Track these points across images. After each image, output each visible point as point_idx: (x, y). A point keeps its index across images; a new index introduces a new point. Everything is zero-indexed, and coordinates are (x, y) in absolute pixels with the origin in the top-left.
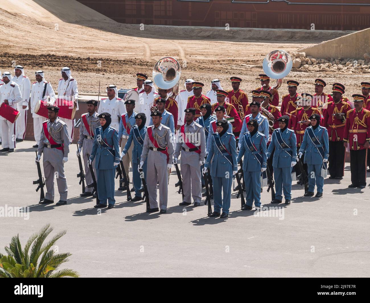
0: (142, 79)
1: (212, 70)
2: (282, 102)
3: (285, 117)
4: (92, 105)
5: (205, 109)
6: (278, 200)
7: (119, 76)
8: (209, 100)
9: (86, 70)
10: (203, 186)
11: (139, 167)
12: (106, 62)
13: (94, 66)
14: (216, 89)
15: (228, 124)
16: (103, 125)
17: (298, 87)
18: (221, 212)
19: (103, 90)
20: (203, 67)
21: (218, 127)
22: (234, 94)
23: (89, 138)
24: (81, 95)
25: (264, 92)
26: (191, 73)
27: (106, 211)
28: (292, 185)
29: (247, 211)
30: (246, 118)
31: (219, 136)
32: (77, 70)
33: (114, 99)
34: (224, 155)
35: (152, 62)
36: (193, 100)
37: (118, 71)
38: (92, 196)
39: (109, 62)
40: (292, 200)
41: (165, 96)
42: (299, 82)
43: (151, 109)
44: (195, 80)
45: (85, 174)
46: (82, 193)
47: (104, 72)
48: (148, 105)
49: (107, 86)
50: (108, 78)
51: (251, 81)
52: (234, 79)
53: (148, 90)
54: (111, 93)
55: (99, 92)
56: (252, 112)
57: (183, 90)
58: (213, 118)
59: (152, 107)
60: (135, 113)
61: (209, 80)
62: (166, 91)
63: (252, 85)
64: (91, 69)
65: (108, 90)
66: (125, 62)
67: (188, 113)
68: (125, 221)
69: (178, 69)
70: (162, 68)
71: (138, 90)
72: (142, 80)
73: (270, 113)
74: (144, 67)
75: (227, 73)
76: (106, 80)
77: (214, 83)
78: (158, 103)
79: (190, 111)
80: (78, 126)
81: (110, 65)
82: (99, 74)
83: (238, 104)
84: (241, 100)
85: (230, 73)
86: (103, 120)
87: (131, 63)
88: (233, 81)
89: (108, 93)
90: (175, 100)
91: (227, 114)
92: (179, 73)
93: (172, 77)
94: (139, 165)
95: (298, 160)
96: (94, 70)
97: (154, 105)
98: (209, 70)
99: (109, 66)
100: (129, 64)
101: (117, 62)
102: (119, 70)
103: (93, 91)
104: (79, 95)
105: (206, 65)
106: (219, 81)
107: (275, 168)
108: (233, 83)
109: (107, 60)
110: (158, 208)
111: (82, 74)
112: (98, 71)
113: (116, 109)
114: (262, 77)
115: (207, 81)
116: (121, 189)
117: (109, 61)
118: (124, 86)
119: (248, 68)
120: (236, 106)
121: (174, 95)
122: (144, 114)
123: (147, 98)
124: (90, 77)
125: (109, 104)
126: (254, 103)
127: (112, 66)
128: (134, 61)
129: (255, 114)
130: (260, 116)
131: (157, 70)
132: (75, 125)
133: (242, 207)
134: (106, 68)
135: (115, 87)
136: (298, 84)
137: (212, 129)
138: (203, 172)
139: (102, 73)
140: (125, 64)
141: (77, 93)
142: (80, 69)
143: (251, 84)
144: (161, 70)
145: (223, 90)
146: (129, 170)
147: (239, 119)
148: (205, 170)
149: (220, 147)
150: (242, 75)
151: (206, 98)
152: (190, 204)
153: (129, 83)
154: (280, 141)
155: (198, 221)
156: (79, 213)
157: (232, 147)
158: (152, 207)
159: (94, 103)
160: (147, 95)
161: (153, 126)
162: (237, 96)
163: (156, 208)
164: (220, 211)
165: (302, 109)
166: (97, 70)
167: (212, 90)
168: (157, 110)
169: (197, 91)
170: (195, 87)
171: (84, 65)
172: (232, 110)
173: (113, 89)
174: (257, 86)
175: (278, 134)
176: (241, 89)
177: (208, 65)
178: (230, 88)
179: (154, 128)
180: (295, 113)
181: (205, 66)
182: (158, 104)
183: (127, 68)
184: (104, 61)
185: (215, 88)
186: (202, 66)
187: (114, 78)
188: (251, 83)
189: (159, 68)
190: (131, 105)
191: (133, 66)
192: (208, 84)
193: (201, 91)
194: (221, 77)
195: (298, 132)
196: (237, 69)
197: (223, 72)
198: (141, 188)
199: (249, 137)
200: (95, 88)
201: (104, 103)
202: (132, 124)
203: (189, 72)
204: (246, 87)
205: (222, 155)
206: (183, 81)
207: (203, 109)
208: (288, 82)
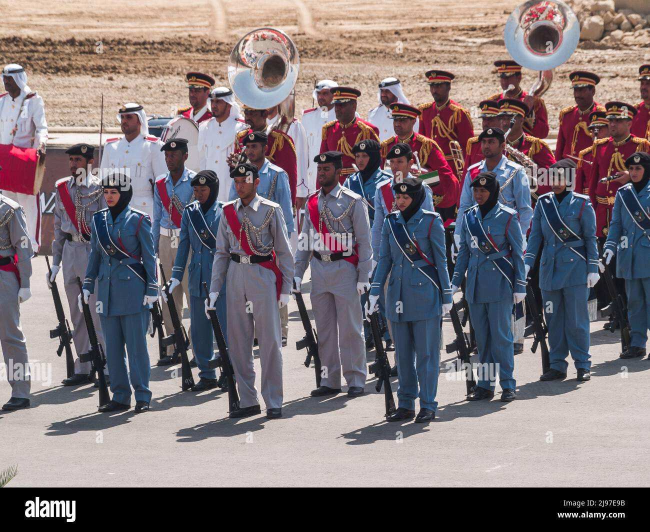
0: (202, 86)
1: (381, 55)
2: (558, 128)
3: (566, 163)
4: (80, 156)
5: (365, 153)
6: (559, 372)
7: (149, 80)
8: (376, 130)
9: (66, 70)
10: (369, 346)
11: (206, 306)
12: (116, 48)
13: (85, 58)
14: (392, 102)
15: (423, 190)
16: (112, 205)
17: (597, 87)
18: (417, 409)
19: (112, 118)
20: (360, 48)
21: (399, 198)
22: (436, 112)
23: (75, 238)
24: (55, 132)
25: (511, 102)
26: (330, 65)
27: (130, 419)
28: (591, 332)
29: (480, 404)
30: (472, 170)
31: (402, 218)
32: (44, 70)
33: (139, 138)
34: (418, 267)
35: (231, 44)
36: (334, 131)
37: (147, 69)
38: (93, 384)
39: (124, 47)
40: (594, 369)
41: (264, 126)
42: (599, 75)
43: (230, 161)
44: (340, 82)
45: (72, 328)
46: (66, 378)
47: (112, 72)
48: (223, 150)
49: (121, 107)
50: (123, 87)
51: (481, 78)
52: (434, 75)
53: (221, 112)
54: (131, 124)
55: (102, 124)
56: (486, 154)
57: (312, 108)
58: (385, 175)
59: (232, 156)
60: (191, 171)
61: (374, 80)
62: (264, 114)
63: (485, 88)
64: (80, 67)
65: (122, 117)
66: (165, 46)
67: (324, 165)
68: (178, 441)
69: (292, 58)
70: (251, 56)
71: (194, 114)
72: (203, 90)
73: (526, 158)
74: (211, 56)
75: (419, 61)
76: (118, 94)
77: (386, 88)
78: (248, 144)
79: (330, 159)
80: (50, 211)
81: (126, 55)
82: (99, 80)
83: (449, 137)
84: (456, 128)
85: (427, 62)
86: (113, 193)
87: (179, 48)
88: (432, 81)
89: (124, 126)
90: (289, 134)
91: (419, 164)
92: (294, 67)
93: (276, 77)
94: (206, 301)
95: (602, 269)
96: (85, 70)
97: (236, 151)
98: (375, 57)
99: (124, 56)
100: (173, 50)
101: (143, 47)
102: (150, 68)
103: (86, 122)
104: (49, 132)
105: (367, 43)
106: (397, 82)
107: (545, 291)
108: (432, 85)
109: (119, 42)
110: (258, 407)
111: (56, 82)
112: (98, 70)
113: (145, 164)
114: (503, 67)
115: (370, 84)
116: (165, 361)
117: (123, 45)
118: (161, 105)
119: (470, 47)
120: (444, 143)
121: (284, 121)
122: (213, 174)
123: (220, 132)
124: (77, 87)
125: (127, 152)
126: (489, 133)
127: (133, 58)
128: (186, 43)
129: (494, 160)
130: (506, 164)
131: (239, 61)
132: (43, 207)
133: (469, 392)
134: (116, 64)
135: (140, 109)
136: (597, 79)
137: (383, 202)
138: (367, 311)
139: (106, 76)
140: (165, 51)
141: (44, 128)
142: (51, 68)
143: (481, 87)
144: (247, 60)
145: (409, 103)
146: (182, 315)
147: (451, 174)
148: (372, 307)
149: (408, 246)
150: (457, 65)
151: (368, 127)
152: (339, 391)
153: (176, 97)
154: (557, 225)
155: (360, 433)
156: (61, 428)
157: (435, 244)
158: (243, 403)
159: (84, 151)
160: (220, 126)
161: (237, 202)
162: (445, 119)
163: (254, 407)
164: (412, 405)
165: (608, 141)
166: (94, 69)
167: (381, 106)
168: (245, 161)
169: (343, 110)
170: (338, 100)
171: (62, 56)
172: (433, 152)
173: (136, 113)
174: (497, 91)
175: (549, 208)
176: (456, 98)
177: (371, 43)
178: (428, 100)
179: (241, 207)
180: (590, 152)
181: (364, 45)
182: (248, 147)
183: (168, 61)
184: (112, 46)
185: (389, 99)
186: (356, 46)
187: (137, 88)
188: (481, 84)
189: (244, 56)
190: (179, 152)
191: (184, 54)
192: (372, 92)
193: (355, 108)
194: (406, 73)
195: (601, 200)
196: (443, 51)
197: (409, 60)
198: (213, 358)
199: (476, 219)
200: (89, 115)
201: (114, 150)
202: (183, 198)
203: (324, 65)
204: (468, 95)
205: (413, 265)
206: (309, 88)
207: (360, 154)
208: (572, 76)
